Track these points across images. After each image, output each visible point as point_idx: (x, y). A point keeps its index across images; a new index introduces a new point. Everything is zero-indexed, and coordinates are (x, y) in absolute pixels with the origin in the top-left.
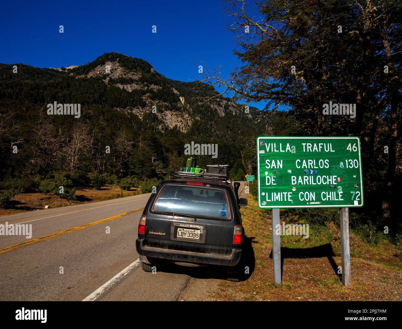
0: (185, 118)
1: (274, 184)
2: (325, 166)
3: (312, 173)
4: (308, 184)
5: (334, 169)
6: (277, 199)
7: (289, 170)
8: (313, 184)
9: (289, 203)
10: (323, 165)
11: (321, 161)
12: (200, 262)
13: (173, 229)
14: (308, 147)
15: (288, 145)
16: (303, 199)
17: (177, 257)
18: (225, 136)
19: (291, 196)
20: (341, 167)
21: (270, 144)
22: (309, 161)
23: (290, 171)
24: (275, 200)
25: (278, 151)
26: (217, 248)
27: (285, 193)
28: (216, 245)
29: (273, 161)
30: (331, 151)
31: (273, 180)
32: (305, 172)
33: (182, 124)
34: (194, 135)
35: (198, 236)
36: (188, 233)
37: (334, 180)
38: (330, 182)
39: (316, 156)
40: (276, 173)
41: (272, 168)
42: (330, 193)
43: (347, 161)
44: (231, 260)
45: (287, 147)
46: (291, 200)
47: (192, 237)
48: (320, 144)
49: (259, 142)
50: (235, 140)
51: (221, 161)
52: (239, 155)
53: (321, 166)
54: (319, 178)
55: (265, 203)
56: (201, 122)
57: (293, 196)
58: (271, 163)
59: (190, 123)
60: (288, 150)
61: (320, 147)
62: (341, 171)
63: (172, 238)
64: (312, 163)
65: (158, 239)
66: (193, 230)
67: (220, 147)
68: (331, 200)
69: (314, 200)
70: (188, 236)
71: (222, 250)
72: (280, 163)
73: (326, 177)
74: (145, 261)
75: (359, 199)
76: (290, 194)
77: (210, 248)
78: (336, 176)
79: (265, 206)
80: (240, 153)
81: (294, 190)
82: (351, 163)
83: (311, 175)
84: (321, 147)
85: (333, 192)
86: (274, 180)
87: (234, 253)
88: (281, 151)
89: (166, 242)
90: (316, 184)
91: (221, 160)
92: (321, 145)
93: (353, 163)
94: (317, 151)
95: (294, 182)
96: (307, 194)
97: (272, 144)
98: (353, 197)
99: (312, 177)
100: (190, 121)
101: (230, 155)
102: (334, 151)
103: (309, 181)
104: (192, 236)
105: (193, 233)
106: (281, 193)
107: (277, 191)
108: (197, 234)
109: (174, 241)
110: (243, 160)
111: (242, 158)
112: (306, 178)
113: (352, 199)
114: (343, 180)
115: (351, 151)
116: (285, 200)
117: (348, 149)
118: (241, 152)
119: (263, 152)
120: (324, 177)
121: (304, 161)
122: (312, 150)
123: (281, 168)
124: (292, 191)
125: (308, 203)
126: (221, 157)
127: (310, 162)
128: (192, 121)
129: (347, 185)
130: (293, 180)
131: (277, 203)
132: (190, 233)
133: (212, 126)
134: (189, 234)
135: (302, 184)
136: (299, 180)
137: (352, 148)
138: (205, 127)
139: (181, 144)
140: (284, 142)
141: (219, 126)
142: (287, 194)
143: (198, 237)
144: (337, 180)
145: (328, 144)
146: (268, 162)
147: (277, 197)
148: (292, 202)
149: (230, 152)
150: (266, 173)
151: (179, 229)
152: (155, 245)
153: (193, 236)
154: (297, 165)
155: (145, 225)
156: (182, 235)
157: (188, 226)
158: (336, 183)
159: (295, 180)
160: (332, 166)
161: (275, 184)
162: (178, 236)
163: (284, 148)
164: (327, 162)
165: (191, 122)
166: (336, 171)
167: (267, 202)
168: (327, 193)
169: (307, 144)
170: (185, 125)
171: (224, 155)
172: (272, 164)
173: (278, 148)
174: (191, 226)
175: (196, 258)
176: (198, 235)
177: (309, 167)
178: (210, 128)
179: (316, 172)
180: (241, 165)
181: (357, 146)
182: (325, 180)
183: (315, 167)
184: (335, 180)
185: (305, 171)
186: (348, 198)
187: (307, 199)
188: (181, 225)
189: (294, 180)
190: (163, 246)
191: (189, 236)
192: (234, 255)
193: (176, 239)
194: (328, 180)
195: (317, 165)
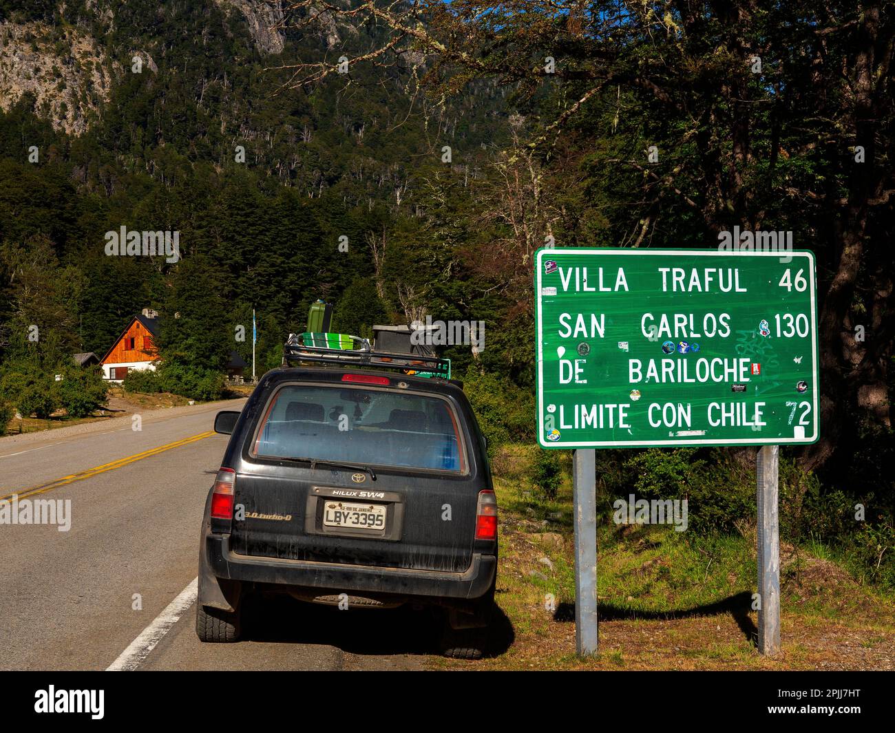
0: (74, 58)
1: (581, 382)
2: (720, 331)
3: (683, 350)
4: (673, 380)
5: (743, 340)
6: (589, 423)
7: (622, 343)
8: (686, 380)
9: (622, 435)
10: (715, 329)
11: (710, 319)
12: (386, 589)
13: (312, 503)
14: (676, 279)
15: (621, 272)
16: (659, 422)
17: (323, 579)
18: (285, 158)
19: (626, 415)
20: (761, 333)
21: (570, 270)
22: (677, 316)
23: (624, 346)
24: (583, 426)
25: (594, 289)
26: (433, 551)
27: (611, 407)
28: (431, 545)
29: (580, 318)
30: (738, 290)
31: (578, 370)
32: (665, 348)
33: (62, 87)
34: (126, 149)
35: (381, 521)
36: (354, 514)
37: (743, 369)
38: (731, 375)
39: (697, 304)
40: (586, 352)
41: (575, 336)
42: (732, 404)
43: (777, 317)
44: (469, 582)
45: (619, 278)
46: (626, 426)
47: (365, 524)
48: (707, 270)
49: (543, 264)
50: (337, 178)
51: (273, 288)
52: (362, 256)
53: (710, 331)
54: (702, 365)
55: (556, 434)
56: (158, 80)
57: (633, 414)
58: (572, 323)
59: (102, 84)
60: (621, 287)
61: (708, 279)
62: (761, 346)
63: (310, 527)
64: (685, 323)
65: (271, 532)
66: (367, 506)
67: (267, 217)
68: (733, 424)
69: (689, 424)
70: (353, 523)
71: (446, 557)
72: (600, 323)
73: (721, 363)
74: (217, 601)
75: (807, 423)
76: (625, 410)
77: (415, 551)
78: (748, 360)
79: (555, 441)
80: (363, 245)
81: (635, 397)
82: (790, 324)
83: (682, 356)
84: (711, 279)
85: (738, 404)
86: (582, 370)
87: (478, 565)
88: (602, 289)
89: (294, 539)
90: (693, 381)
91: (268, 283)
92: (710, 274)
93: (794, 324)
94: (700, 290)
95: (635, 376)
96: (669, 409)
97: (577, 270)
98: (792, 415)
99: (685, 360)
100: (103, 76)
101: (317, 255)
102: (745, 290)
103: (675, 372)
104: (364, 522)
105: (368, 513)
106: (601, 406)
107: (589, 400)
108: (378, 516)
109: (317, 535)
110: (379, 284)
111: (374, 271)
112: (668, 365)
113: (790, 423)
114: (766, 372)
115: (789, 290)
116: (611, 426)
117: (781, 284)
118: (372, 240)
119: (551, 291)
120: (717, 363)
121: (664, 317)
122: (687, 286)
123: (602, 336)
124: (629, 401)
125: (671, 434)
126: (273, 265)
127: (681, 320)
128: (112, 75)
129: (778, 384)
130: (632, 370)
131: (589, 433)
132: (360, 513)
133: (216, 100)
134: (356, 516)
135: (657, 381)
136: (650, 370)
137: (793, 281)
138: (183, 109)
139: (66, 195)
140: (611, 265)
141: (257, 102)
142: (616, 410)
143: (381, 525)
144: (751, 369)
145: (730, 270)
146: (565, 319)
147: (589, 416)
148: (629, 431)
149: (318, 241)
150: (561, 351)
151: (328, 504)
152: (261, 551)
153: (368, 521)
154: (643, 328)
155: (232, 493)
156: (338, 519)
157: (354, 494)
158: (747, 380)
159: (638, 370)
160: (737, 332)
161: (585, 381)
162: (325, 523)
163: (610, 281)
164: (724, 319)
165: (107, 79)
166: (749, 347)
167: (561, 431)
168: (723, 405)
169: (671, 270)
170: (74, 94)
171: (288, 256)
172: (578, 325)
173: (593, 281)
174: (363, 494)
175: (376, 580)
176: (380, 518)
177: (677, 335)
178: (207, 112)
179: (696, 347)
180: (368, 307)
181: (806, 275)
182: (719, 369)
183: (692, 335)
184: (746, 369)
185: (665, 344)
186: (779, 421)
187: (670, 421)
188: (334, 492)
189: (635, 370)
190: (284, 552)
191: (356, 521)
192: (478, 570)
193: (322, 531)
194: (727, 370)
195: (698, 329)
